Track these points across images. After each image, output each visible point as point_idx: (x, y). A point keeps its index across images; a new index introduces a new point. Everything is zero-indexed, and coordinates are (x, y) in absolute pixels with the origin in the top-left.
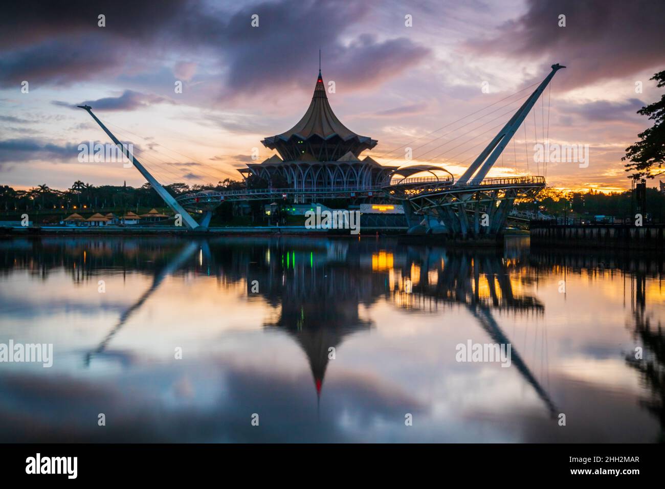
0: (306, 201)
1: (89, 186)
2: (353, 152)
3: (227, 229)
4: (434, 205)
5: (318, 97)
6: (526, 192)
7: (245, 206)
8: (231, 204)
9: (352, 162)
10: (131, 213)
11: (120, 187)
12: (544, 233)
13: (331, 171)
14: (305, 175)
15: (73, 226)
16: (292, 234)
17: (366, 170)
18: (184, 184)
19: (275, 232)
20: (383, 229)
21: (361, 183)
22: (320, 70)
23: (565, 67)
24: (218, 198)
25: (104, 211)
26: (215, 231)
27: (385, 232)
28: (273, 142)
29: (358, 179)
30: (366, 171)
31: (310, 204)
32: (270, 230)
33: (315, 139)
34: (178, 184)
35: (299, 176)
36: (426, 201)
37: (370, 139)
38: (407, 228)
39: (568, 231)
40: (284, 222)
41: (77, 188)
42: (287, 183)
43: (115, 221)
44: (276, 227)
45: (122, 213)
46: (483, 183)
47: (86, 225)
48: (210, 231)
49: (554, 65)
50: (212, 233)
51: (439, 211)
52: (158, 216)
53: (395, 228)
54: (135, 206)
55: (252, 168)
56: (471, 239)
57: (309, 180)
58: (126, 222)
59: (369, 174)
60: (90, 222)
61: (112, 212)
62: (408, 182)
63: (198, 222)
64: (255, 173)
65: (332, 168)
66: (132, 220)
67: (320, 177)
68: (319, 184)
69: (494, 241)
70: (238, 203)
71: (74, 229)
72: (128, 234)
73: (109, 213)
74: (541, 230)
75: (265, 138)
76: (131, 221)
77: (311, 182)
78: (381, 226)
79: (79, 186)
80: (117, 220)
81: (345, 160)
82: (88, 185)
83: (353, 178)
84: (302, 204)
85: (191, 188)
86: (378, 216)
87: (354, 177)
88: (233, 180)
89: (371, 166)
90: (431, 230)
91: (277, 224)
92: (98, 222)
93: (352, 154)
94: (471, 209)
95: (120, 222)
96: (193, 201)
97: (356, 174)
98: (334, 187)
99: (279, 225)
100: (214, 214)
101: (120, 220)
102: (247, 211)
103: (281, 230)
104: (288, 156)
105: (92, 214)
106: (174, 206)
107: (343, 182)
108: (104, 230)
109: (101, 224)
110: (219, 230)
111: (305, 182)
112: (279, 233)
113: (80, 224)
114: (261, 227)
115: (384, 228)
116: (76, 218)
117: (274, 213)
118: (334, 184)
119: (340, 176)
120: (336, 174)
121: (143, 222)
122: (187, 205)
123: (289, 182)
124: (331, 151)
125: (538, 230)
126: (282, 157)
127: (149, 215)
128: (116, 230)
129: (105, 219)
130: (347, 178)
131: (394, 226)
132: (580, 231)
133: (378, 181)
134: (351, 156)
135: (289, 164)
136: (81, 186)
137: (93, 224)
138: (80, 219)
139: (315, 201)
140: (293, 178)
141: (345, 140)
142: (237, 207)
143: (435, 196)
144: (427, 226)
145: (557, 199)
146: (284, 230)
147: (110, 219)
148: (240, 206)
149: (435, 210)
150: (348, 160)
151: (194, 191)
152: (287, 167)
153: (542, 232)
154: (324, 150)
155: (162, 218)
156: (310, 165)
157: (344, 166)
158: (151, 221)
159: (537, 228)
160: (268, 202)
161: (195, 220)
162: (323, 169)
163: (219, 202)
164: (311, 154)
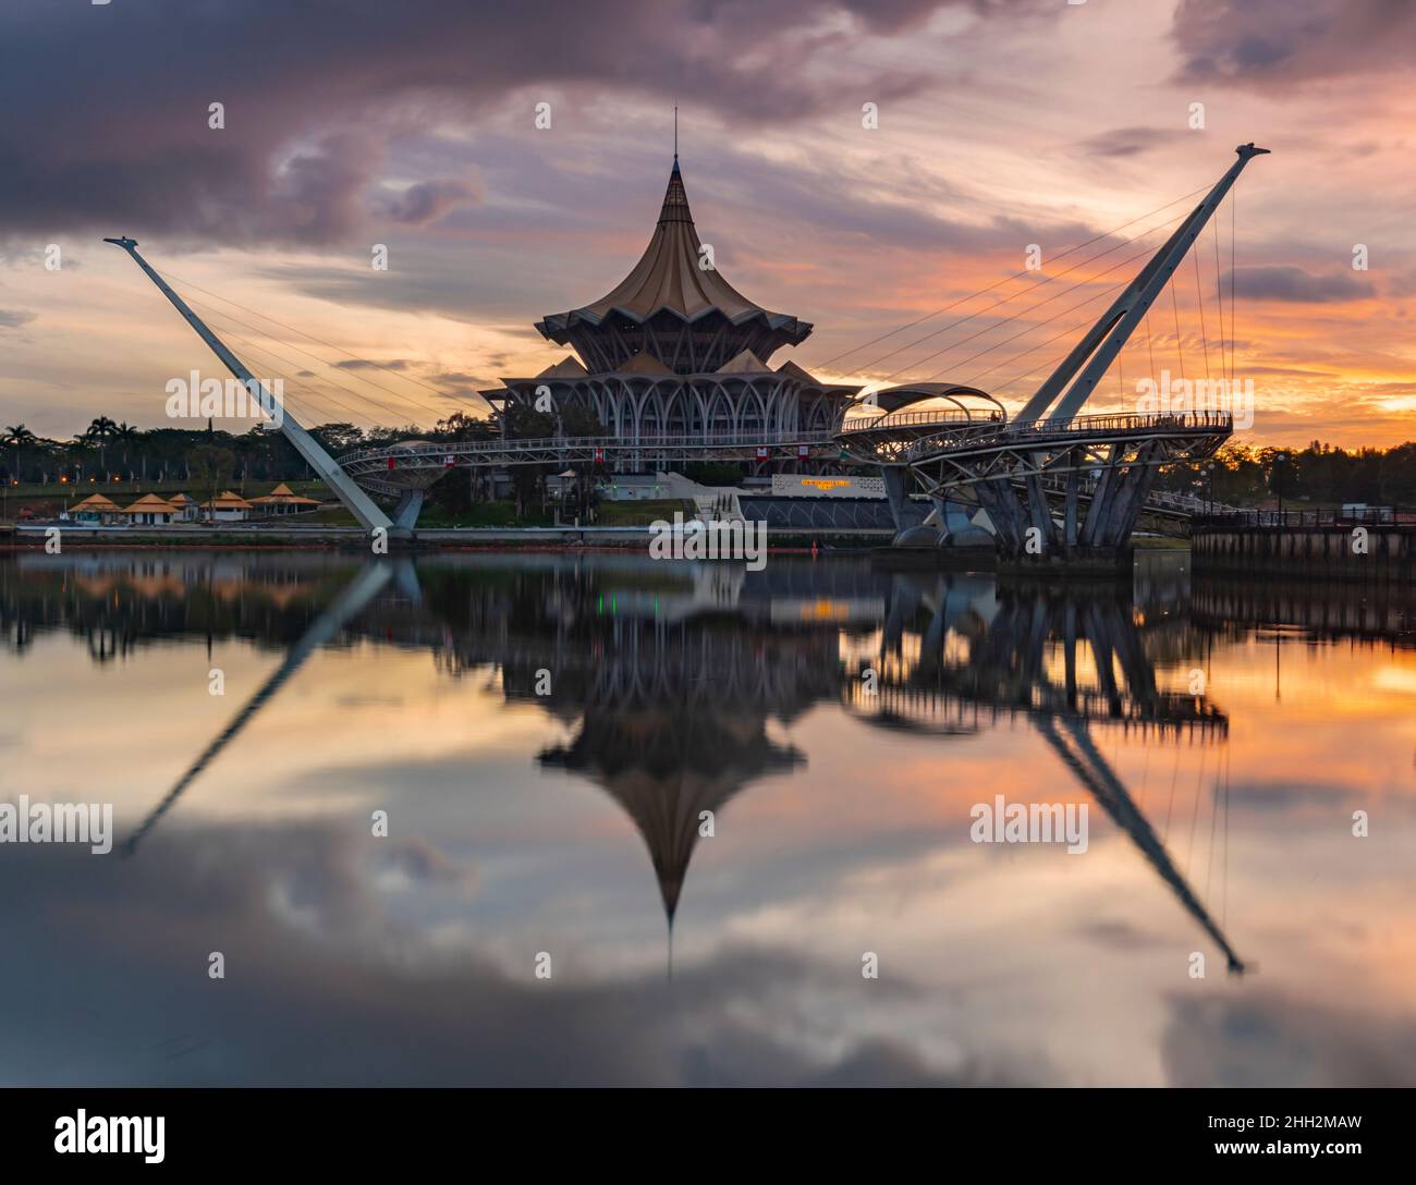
0: (643, 468)
1: (127, 429)
2: (755, 352)
3: (458, 533)
4: (970, 477)
5: (672, 221)
6: (1189, 448)
7: (498, 478)
8: (466, 473)
9: (752, 373)
10: (229, 495)
11: (199, 432)
12: (1228, 546)
13: (702, 396)
14: (641, 405)
15: (93, 525)
16: (610, 546)
17: (787, 393)
18: (349, 426)
19: (572, 541)
20: (828, 534)
21: (773, 424)
22: (676, 156)
23: (1269, 152)
24: (437, 459)
25: (163, 488)
26: (429, 537)
27: (831, 539)
28: (564, 326)
29: (766, 417)
30: (785, 397)
31: (655, 475)
32: (558, 536)
33: (664, 319)
34: (336, 427)
35: (627, 408)
36: (950, 469)
37: (794, 320)
38: (893, 532)
39: (1286, 540)
40: (592, 518)
41: (99, 433)
42: (598, 423)
43: (191, 514)
44: (572, 529)
45: (208, 494)
46: (1075, 427)
47: (122, 523)
48: (420, 537)
49: (1243, 147)
50: (424, 541)
51: (980, 491)
52: (292, 500)
53: (856, 531)
54: (238, 477)
55: (513, 388)
56: (1056, 560)
57: (652, 418)
58: (219, 516)
59: (792, 404)
60: (134, 515)
61: (185, 493)
62: (897, 423)
63: (391, 519)
64: (522, 402)
65: (705, 388)
66: (230, 510)
67: (676, 410)
68: (674, 426)
69: (1111, 564)
70: (484, 471)
71: (95, 532)
72: (223, 545)
73: (177, 493)
74: (1220, 537)
75: (545, 318)
76: (229, 512)
77: (655, 422)
78: (822, 526)
79: (102, 430)
80: (196, 509)
81: (735, 371)
82: (124, 426)
83: (754, 413)
84: (635, 474)
85: (366, 435)
86: (815, 504)
87: (756, 410)
88: (472, 417)
89: (798, 384)
90: (950, 539)
91: (576, 520)
92: (152, 515)
93: (753, 356)
94: (1052, 488)
95: (203, 516)
96: (379, 465)
97: (762, 406)
98: (708, 434)
99: (581, 525)
100: (427, 497)
101: (202, 510)
102: (506, 490)
103: (586, 536)
104: (601, 359)
105: (137, 496)
106: (334, 478)
107: (732, 421)
108: (164, 535)
109: (159, 520)
110: (439, 536)
111: (641, 421)
112: (580, 542)
113: (108, 519)
114: (538, 529)
115: (831, 531)
116: (100, 507)
117: (569, 495)
118: (709, 427)
119: (723, 407)
120: (713, 405)
121: (258, 514)
122: (366, 475)
123: (603, 420)
124: (701, 349)
125: (1213, 537)
126: (586, 363)
127: (272, 500)
128: (195, 535)
129: (168, 508)
130: (740, 413)
131: (854, 527)
132: (1317, 540)
133: (812, 422)
134: (749, 361)
135: (602, 379)
136: (108, 430)
137: (139, 519)
138: (107, 507)
139: (664, 468)
140: (611, 413)
141: (736, 324)
142: (480, 480)
143: (973, 455)
144: (941, 528)
145: (1234, 466)
146: (592, 536)
147: (179, 508)
148: (488, 478)
149: (972, 488)
150: (744, 370)
151: (374, 443)
152: (598, 387)
153: (1224, 543)
154: (685, 346)
155: (302, 507)
156: (652, 383)
157: (733, 383)
158: (276, 514)
159: (1209, 533)
160: (554, 470)
161: (384, 511)
162: (683, 391)
163: (440, 469)
164: (655, 354)
